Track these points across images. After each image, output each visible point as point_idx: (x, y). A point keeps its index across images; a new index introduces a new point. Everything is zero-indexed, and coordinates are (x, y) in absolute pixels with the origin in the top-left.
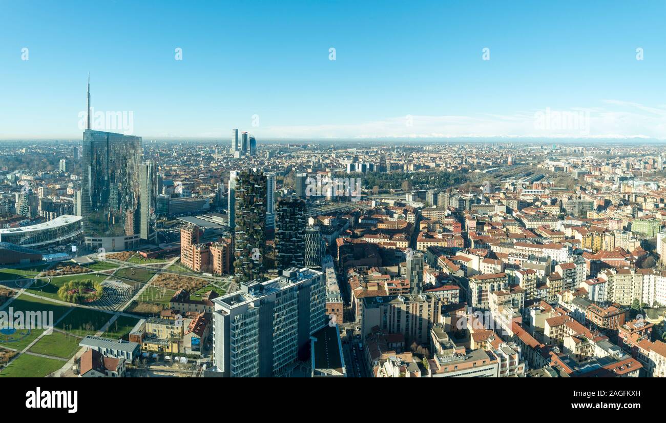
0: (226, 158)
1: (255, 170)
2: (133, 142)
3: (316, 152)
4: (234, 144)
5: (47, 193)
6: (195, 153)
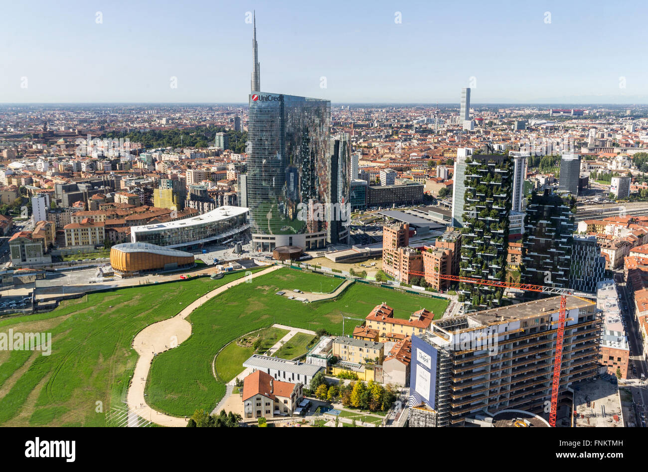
0: (451, 131)
1: (496, 147)
2: (319, 108)
3: (598, 122)
4: (463, 109)
5: (198, 177)
6: (405, 124)
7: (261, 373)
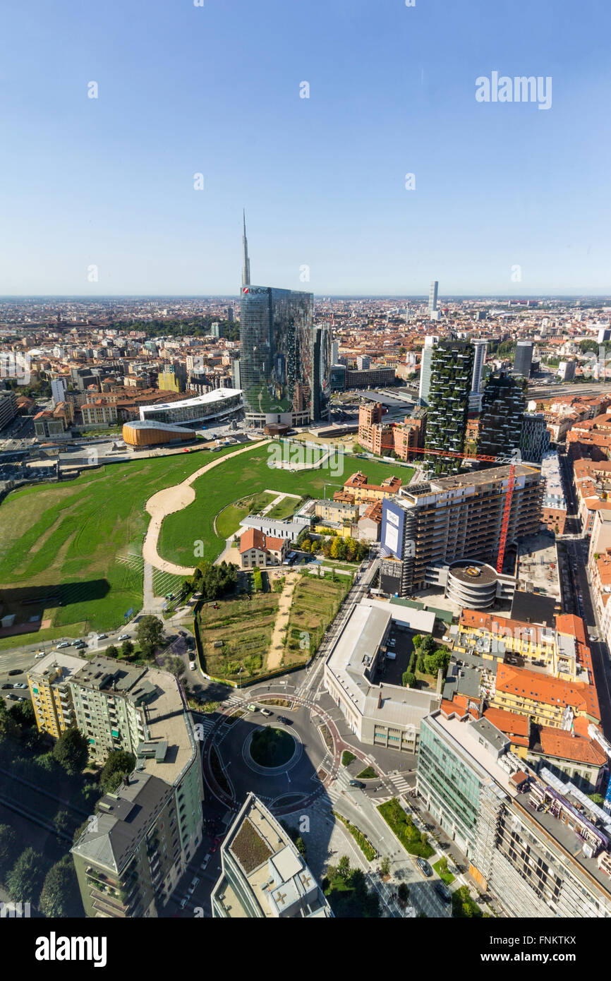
0: (420, 321)
1: (459, 335)
2: (303, 300)
3: (550, 312)
4: (431, 301)
6: (379, 314)
7: (255, 530)
